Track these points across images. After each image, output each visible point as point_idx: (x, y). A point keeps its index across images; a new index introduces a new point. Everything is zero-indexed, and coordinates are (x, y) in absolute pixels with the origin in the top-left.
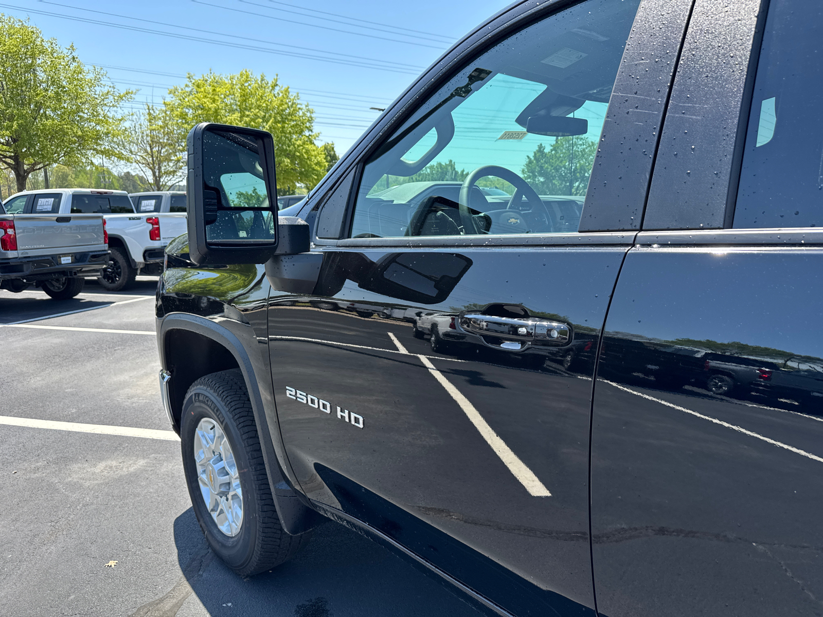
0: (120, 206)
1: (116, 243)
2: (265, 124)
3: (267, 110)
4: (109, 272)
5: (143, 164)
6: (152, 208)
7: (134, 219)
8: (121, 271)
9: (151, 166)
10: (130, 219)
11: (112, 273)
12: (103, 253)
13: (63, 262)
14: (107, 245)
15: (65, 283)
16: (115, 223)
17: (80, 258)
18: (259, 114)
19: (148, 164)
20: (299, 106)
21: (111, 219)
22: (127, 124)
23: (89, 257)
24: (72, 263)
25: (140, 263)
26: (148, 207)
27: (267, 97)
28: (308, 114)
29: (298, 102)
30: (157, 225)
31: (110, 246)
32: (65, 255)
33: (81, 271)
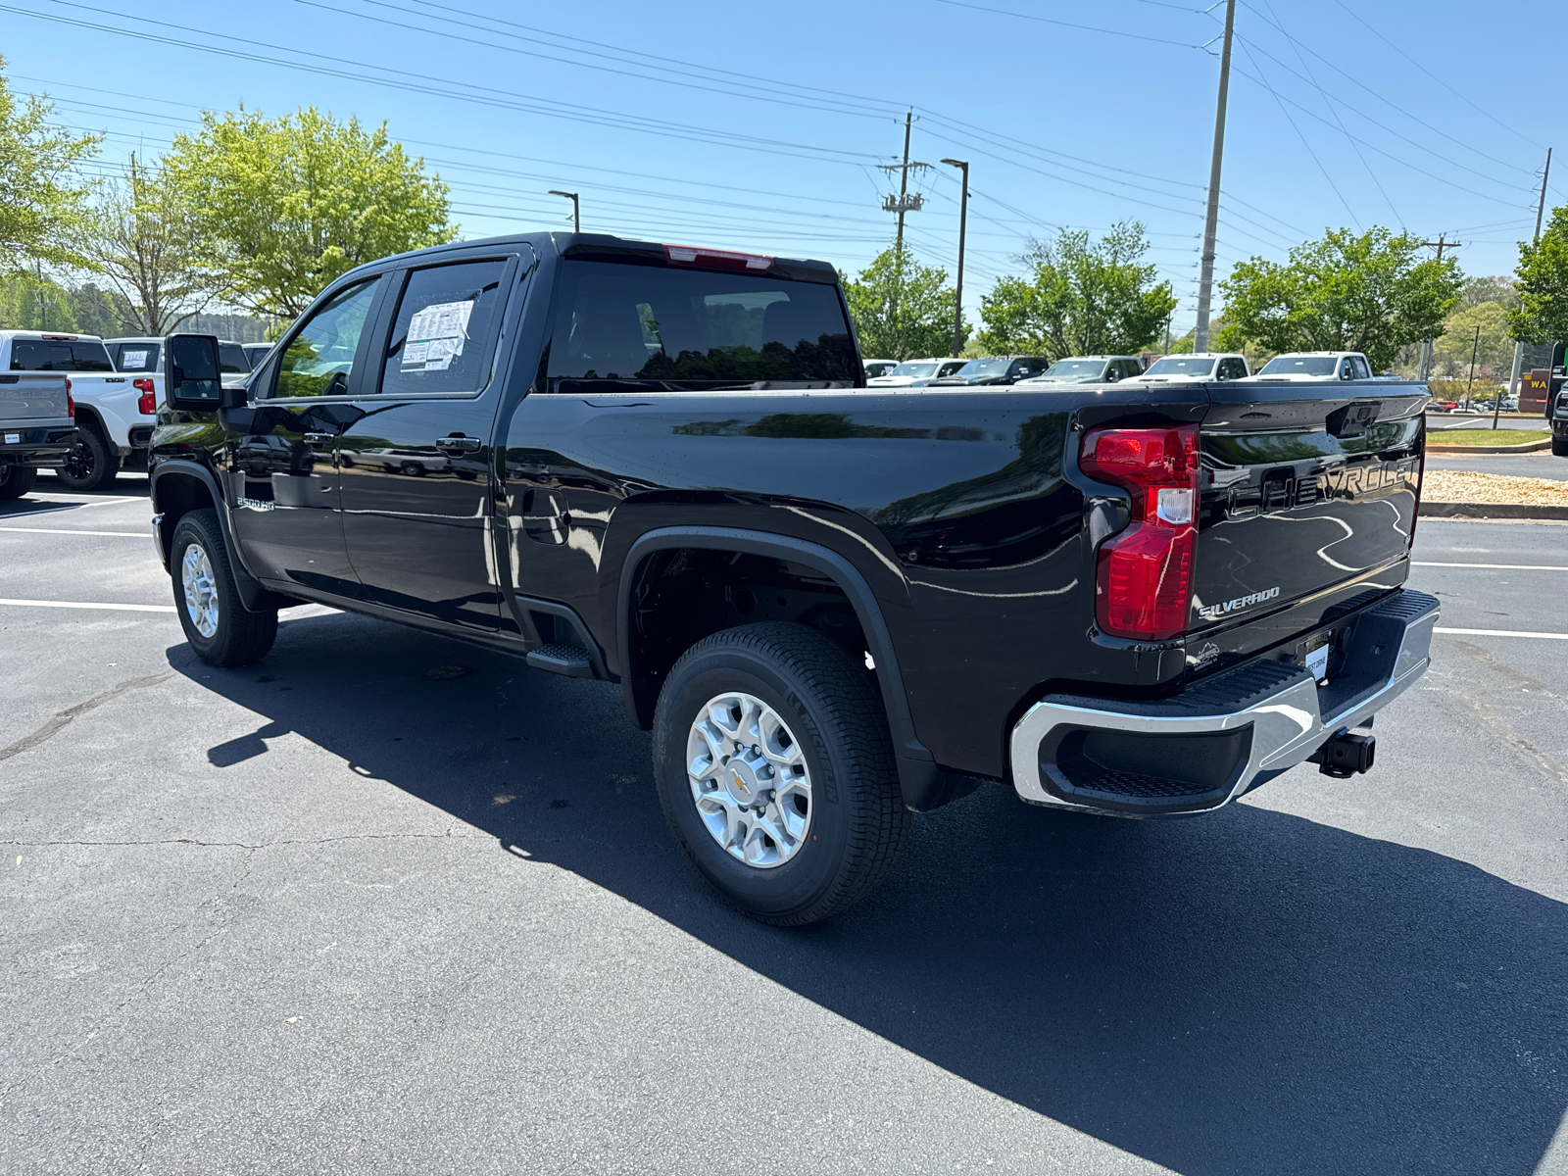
0: (92, 360)
1: (87, 416)
2: (356, 212)
3: (360, 187)
4: (74, 460)
5: (124, 278)
6: (142, 364)
7: (113, 380)
8: (93, 461)
9: (140, 281)
10: (107, 380)
11: (80, 462)
12: (67, 430)
13: (7, 442)
14: (73, 418)
15: (7, 474)
16: (85, 386)
17: (31, 436)
18: (344, 195)
19: (134, 279)
20: (423, 182)
21: (76, 380)
22: (91, 202)
23: (47, 434)
24: (21, 443)
25: (125, 448)
26: (135, 363)
27: (363, 164)
28: (438, 195)
29: (423, 173)
30: (150, 391)
31: (77, 423)
32: (11, 431)
33: (34, 457)
